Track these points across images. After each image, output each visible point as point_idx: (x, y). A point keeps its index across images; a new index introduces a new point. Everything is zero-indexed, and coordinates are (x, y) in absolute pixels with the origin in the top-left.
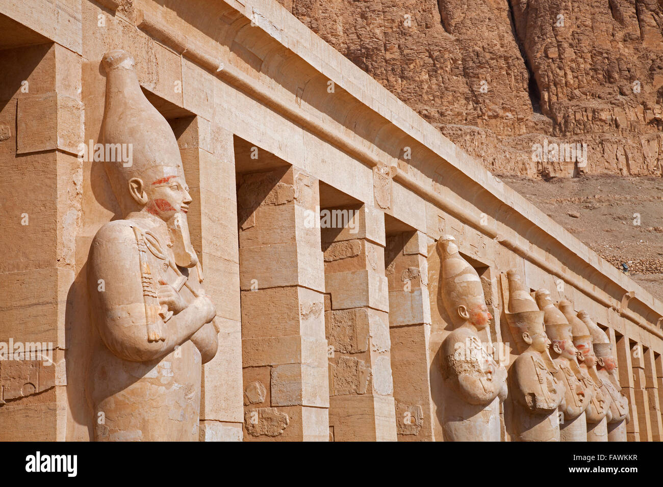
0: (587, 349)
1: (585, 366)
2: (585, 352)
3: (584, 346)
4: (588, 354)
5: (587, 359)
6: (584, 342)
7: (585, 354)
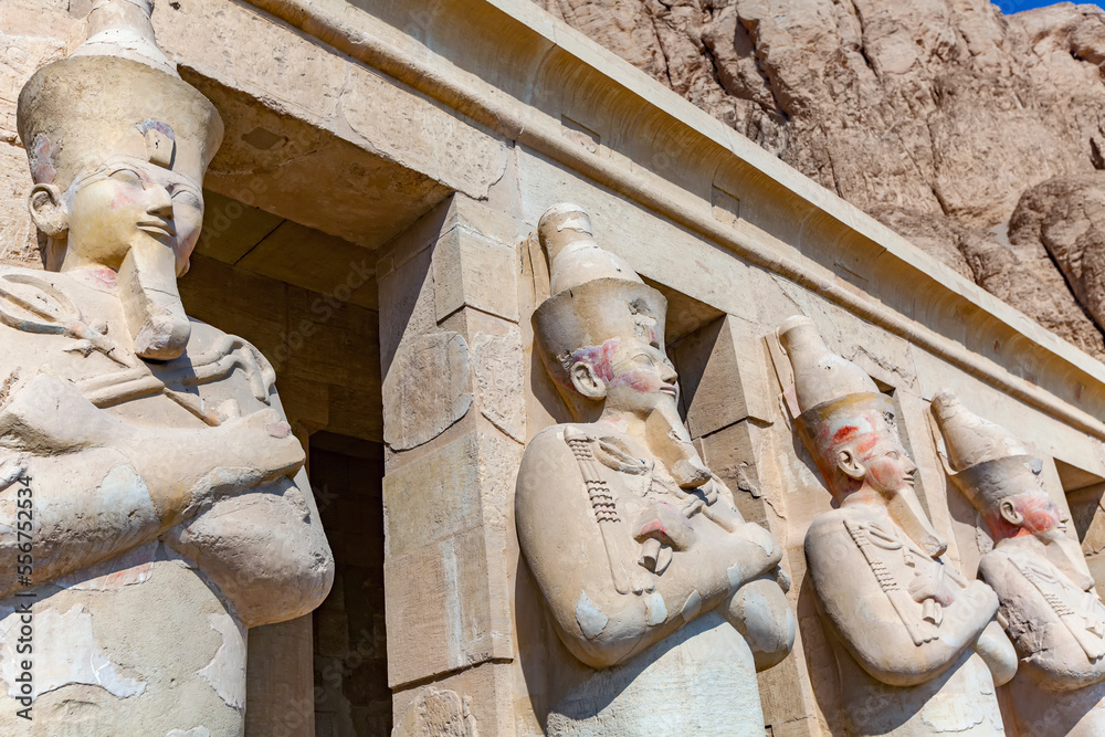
0: (869, 439)
1: (874, 493)
2: (861, 449)
3: (855, 428)
4: (875, 451)
5: (873, 470)
6: (853, 417)
7: (866, 454)
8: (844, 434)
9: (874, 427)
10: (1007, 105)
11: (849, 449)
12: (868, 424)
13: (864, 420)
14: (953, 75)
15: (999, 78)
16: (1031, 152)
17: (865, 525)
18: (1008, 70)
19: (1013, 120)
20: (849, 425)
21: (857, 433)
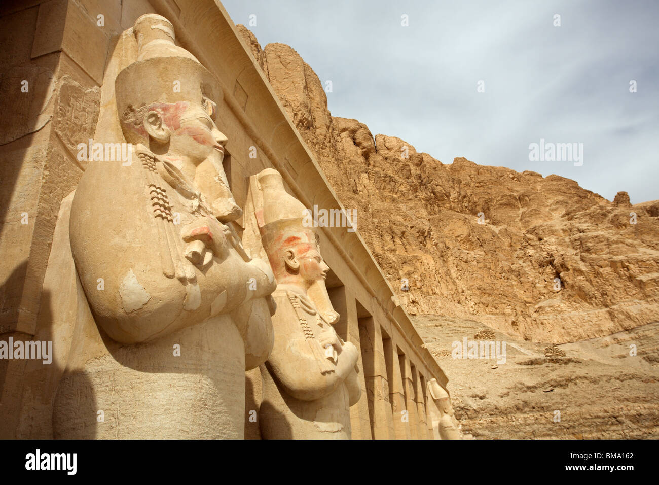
0: (305, 246)
1: (302, 280)
2: (300, 251)
4: (308, 254)
8: (292, 241)
9: (309, 240)
10: (326, 154)
11: (293, 250)
12: (306, 238)
13: (304, 234)
14: (306, 133)
15: (325, 141)
16: (331, 178)
17: (297, 295)
18: (329, 140)
19: (326, 161)
20: (295, 236)
21: (299, 241)
